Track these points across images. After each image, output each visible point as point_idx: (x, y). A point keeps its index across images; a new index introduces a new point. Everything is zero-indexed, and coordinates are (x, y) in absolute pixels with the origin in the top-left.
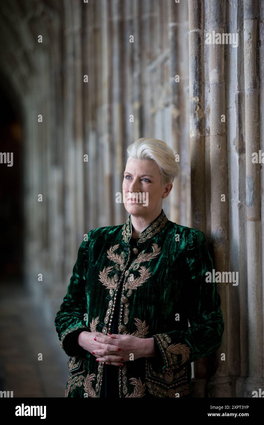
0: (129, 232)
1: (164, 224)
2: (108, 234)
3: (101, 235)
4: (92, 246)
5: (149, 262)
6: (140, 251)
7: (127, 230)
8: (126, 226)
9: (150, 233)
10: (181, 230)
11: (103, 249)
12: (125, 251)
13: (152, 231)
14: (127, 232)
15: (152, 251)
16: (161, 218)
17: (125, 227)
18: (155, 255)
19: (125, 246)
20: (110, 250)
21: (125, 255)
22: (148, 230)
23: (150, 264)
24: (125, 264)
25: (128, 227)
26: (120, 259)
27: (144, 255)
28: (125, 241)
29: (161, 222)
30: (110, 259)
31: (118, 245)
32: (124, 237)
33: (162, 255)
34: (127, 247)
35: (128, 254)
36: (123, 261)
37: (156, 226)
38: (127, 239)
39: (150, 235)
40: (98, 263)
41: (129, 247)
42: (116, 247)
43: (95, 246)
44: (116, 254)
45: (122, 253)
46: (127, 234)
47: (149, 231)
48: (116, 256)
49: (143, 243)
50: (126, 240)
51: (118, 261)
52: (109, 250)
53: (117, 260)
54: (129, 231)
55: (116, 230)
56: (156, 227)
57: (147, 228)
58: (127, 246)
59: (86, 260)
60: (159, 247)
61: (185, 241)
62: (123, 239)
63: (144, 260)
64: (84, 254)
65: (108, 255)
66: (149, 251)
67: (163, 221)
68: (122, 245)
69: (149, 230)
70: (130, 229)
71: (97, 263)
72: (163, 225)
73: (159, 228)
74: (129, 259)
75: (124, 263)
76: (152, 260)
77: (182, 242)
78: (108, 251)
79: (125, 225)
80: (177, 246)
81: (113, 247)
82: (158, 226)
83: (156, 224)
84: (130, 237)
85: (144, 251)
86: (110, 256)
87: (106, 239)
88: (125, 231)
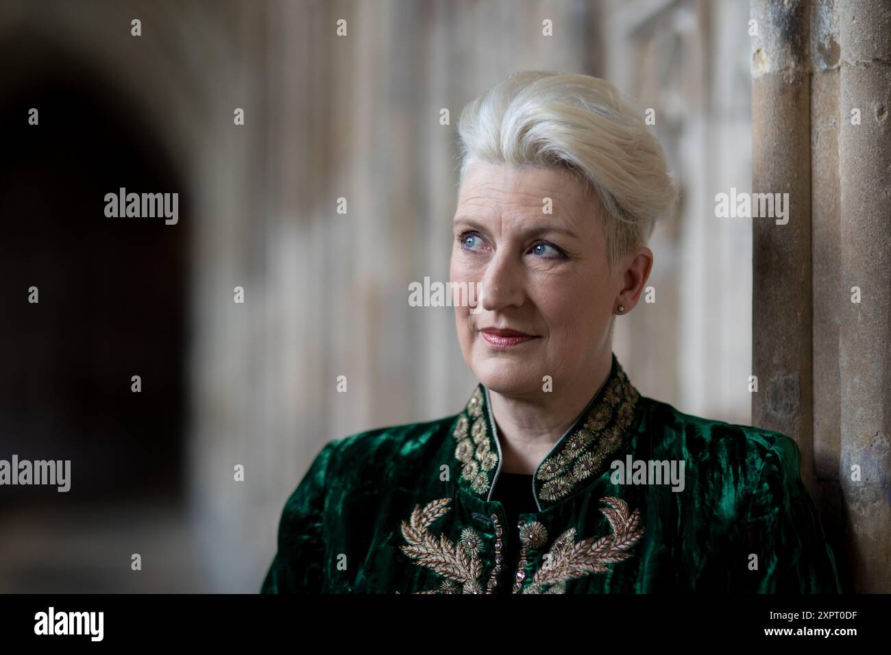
0: (488, 448)
1: (630, 411)
2: (397, 458)
3: (371, 462)
4: (339, 509)
5: (602, 576)
6: (554, 532)
7: (476, 441)
8: (471, 422)
9: (581, 455)
10: (707, 435)
11: (382, 516)
12: (479, 528)
13: (589, 448)
14: (475, 446)
15: (606, 531)
16: (613, 390)
17: (465, 427)
18: (622, 546)
19: (477, 508)
20: (413, 523)
21: (481, 544)
22: (574, 445)
23: (611, 585)
24: (483, 580)
25: (479, 425)
26: (458, 562)
27: (578, 546)
28: (475, 487)
29: (618, 406)
30: (416, 560)
31: (444, 502)
32: (468, 468)
33: (652, 544)
34: (487, 509)
35: (493, 542)
36: (474, 569)
37: (601, 426)
38: (484, 475)
39: (587, 464)
40: (367, 577)
41: (496, 511)
42: (437, 509)
43: (348, 505)
44: (438, 539)
45: (467, 534)
46: (479, 456)
47: (578, 447)
48: (439, 546)
49: (562, 498)
50: (477, 479)
51: (450, 570)
52: (408, 524)
53: (446, 564)
54: (487, 441)
55: (429, 441)
56: (603, 430)
57: (568, 437)
58: (488, 506)
59: (315, 565)
60: (631, 511)
61: (736, 483)
62: (465, 476)
63: (583, 568)
64: (306, 537)
65: (407, 544)
66: (594, 528)
67: (624, 400)
68: (463, 502)
69: (577, 443)
70: (489, 433)
71: (361, 576)
72: (626, 418)
73: (616, 433)
74: (500, 563)
75: (481, 577)
76: (616, 566)
77: (721, 486)
78: (403, 527)
79: (464, 420)
80: (702, 503)
81: (423, 506)
82: (610, 425)
83: (599, 416)
84: (496, 468)
85: (572, 531)
86: (415, 549)
87: (391, 474)
88: (467, 443)
